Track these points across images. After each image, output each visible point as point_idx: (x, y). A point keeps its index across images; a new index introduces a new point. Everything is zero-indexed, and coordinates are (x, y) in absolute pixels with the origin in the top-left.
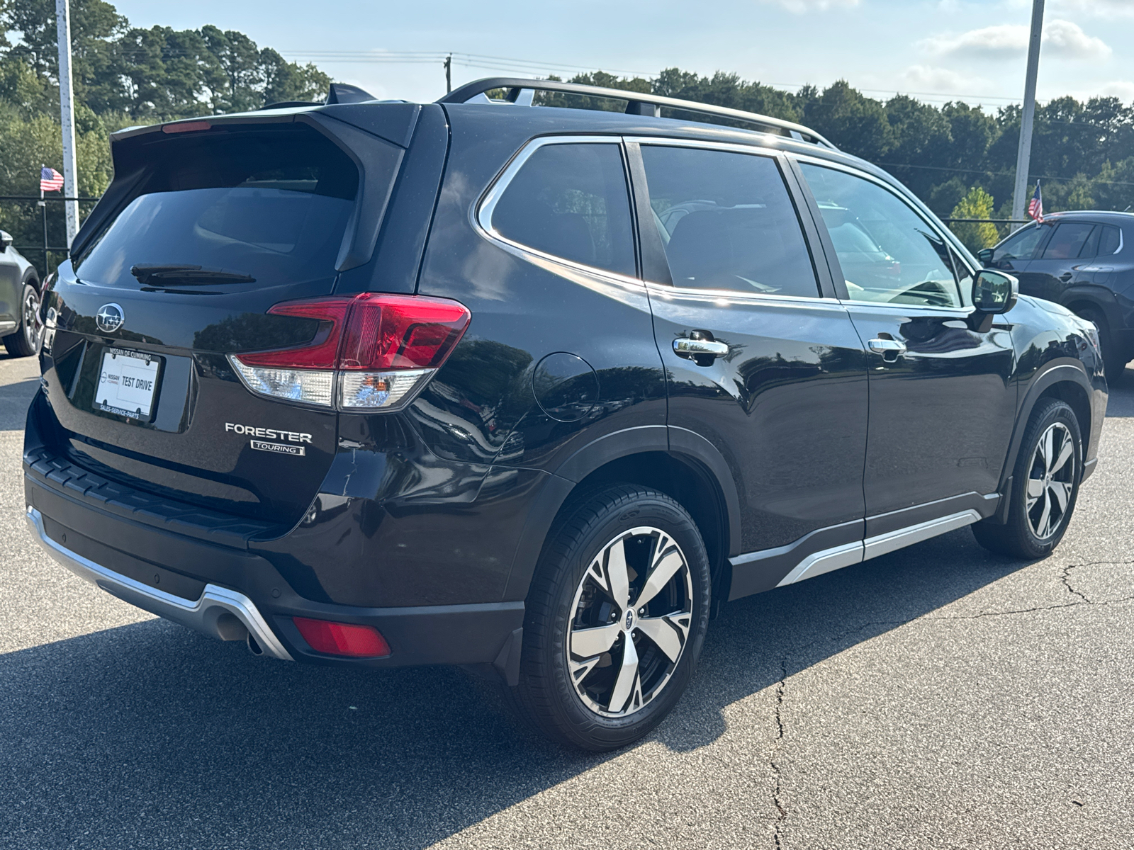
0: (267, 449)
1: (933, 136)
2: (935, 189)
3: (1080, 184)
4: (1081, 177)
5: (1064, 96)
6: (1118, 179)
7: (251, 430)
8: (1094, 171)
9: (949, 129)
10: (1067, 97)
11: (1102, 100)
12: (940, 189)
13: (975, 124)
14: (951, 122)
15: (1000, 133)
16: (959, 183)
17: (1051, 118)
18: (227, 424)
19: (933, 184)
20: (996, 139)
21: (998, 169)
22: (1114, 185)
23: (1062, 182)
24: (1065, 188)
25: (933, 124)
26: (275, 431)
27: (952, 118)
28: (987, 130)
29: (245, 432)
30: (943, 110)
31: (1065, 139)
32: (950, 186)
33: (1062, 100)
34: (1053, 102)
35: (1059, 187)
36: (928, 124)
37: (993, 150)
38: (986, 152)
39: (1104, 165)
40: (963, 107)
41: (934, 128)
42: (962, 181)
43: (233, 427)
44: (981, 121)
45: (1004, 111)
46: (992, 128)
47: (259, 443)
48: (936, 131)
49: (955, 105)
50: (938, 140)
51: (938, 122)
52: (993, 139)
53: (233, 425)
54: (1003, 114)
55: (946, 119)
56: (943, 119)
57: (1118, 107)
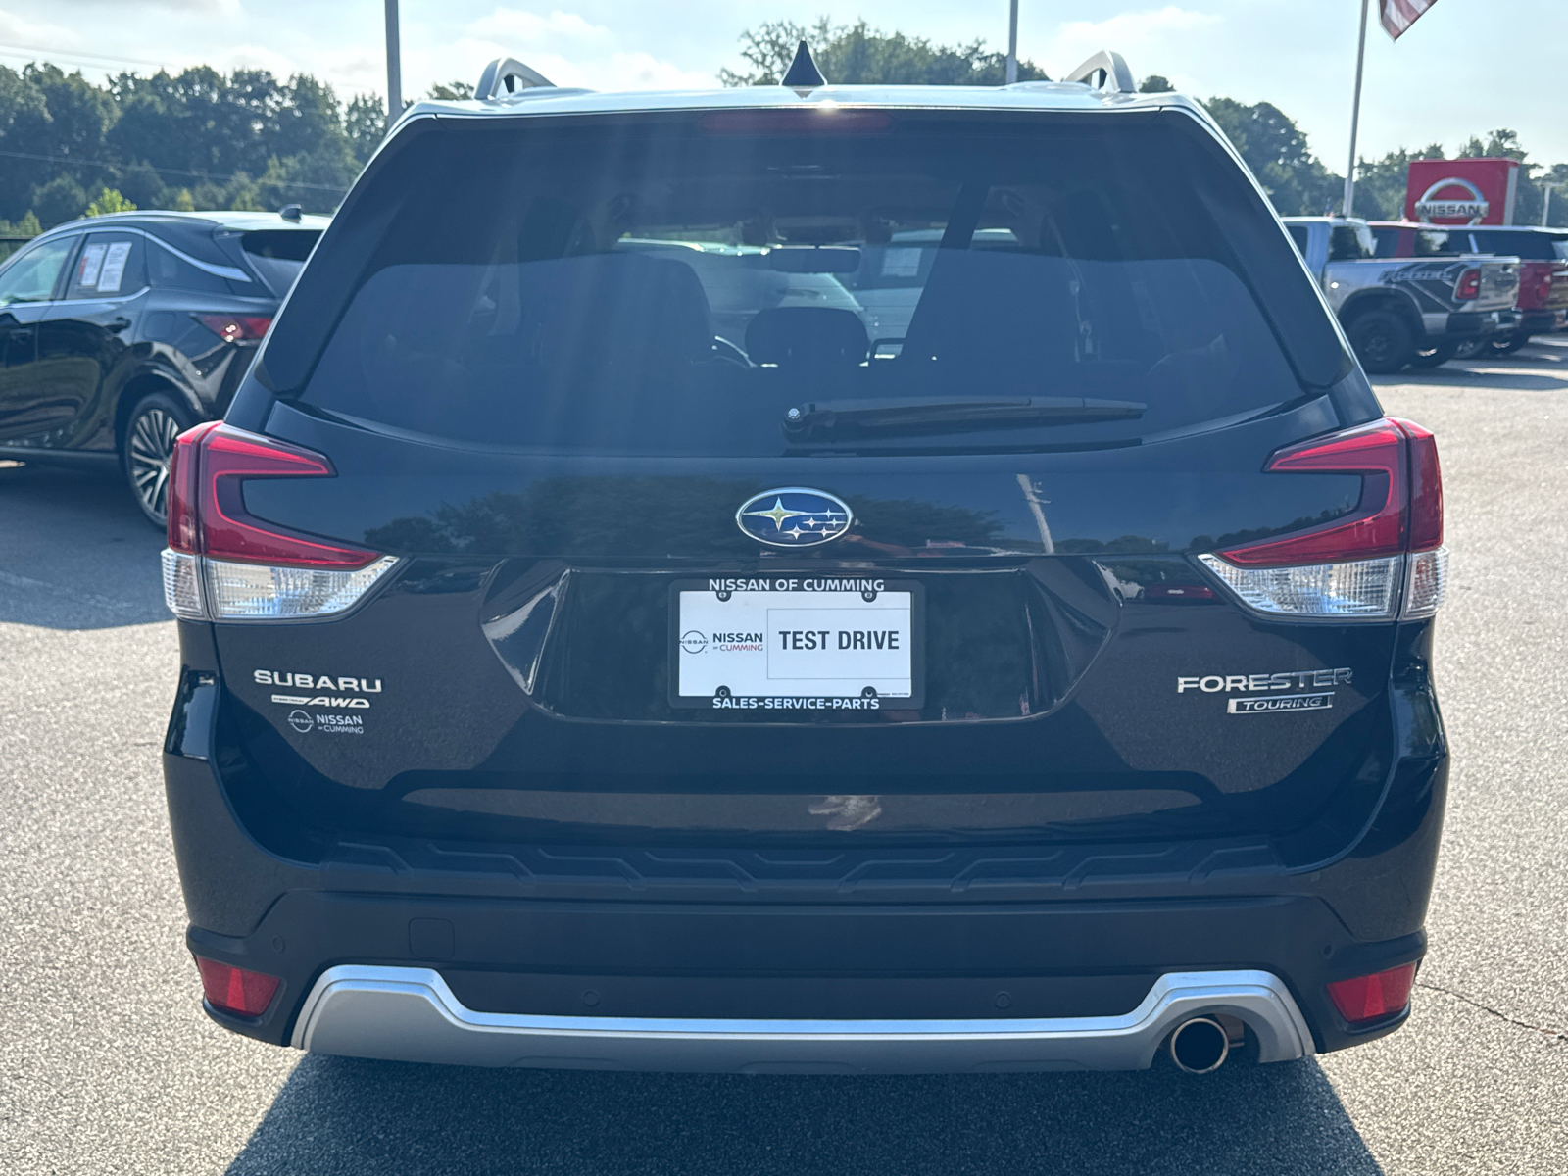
0: (1267, 708)
1: (20, 113)
2: (39, 191)
3: (243, 187)
4: (242, 177)
5: (200, 66)
6: (293, 179)
7: (1240, 681)
8: (257, 170)
9: (43, 103)
10: (205, 66)
11: (250, 73)
12: (45, 190)
13: (81, 97)
14: (44, 91)
15: (117, 113)
16: (73, 183)
17: (186, 93)
18: (1181, 680)
19: (34, 185)
20: (115, 120)
21: (127, 162)
22: (289, 188)
23: (219, 183)
24: (224, 192)
25: (16, 94)
26: (1287, 674)
27: (44, 86)
28: (100, 107)
29: (1225, 687)
30: (24, 73)
31: (211, 124)
32: (60, 188)
33: (198, 70)
34: (186, 72)
35: (215, 189)
36: (9, 92)
37: (113, 135)
38: (102, 139)
39: (270, 162)
40: (55, 71)
41: (19, 100)
42: (77, 181)
43: (1198, 682)
44: (88, 95)
45: (116, 81)
46: (105, 104)
47: (1248, 702)
48: (22, 105)
49: (41, 68)
50: (28, 121)
51: (24, 92)
52: (111, 119)
53: (1197, 679)
54: (115, 85)
55: (35, 87)
56: (31, 88)
57: (272, 84)
